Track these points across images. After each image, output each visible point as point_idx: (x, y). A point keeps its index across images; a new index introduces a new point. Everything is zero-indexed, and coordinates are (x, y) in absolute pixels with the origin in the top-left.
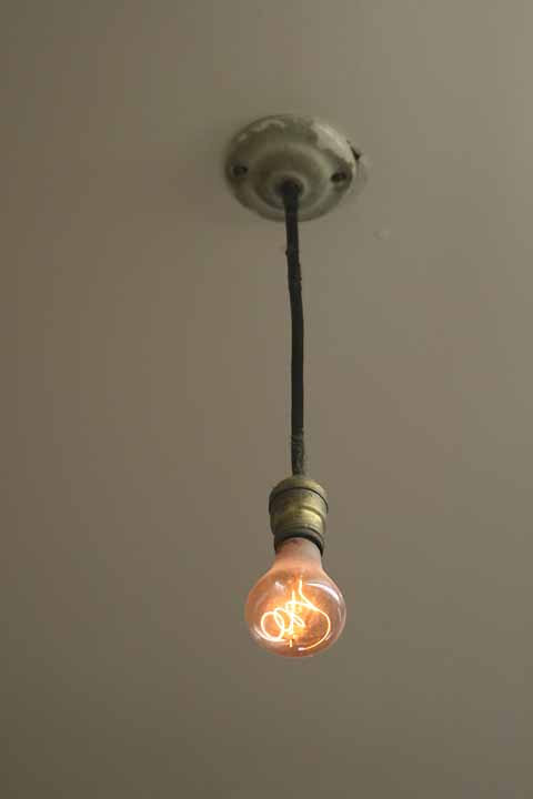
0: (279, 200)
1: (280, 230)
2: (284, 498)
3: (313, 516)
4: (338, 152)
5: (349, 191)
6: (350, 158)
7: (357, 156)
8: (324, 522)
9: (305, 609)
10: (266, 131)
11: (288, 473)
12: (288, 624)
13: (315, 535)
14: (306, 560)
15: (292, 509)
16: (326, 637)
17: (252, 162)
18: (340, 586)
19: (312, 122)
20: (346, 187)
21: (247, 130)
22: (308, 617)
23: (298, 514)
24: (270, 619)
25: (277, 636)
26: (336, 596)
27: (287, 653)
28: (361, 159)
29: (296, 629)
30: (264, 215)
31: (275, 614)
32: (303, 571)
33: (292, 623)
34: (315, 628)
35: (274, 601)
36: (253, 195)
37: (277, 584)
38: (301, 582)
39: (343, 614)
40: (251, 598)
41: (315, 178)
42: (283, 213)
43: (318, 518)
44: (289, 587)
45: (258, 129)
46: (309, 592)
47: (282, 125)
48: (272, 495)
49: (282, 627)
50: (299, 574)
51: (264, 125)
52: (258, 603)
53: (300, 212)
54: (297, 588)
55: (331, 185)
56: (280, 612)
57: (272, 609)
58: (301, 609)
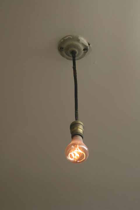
0: (71, 55)
1: (71, 62)
2: (74, 126)
3: (81, 130)
4: (85, 44)
5: (88, 53)
6: (87, 45)
7: (89, 45)
8: (83, 132)
10: (68, 39)
11: (74, 120)
12: (75, 155)
13: (81, 135)
14: (79, 140)
15: (76, 128)
16: (84, 159)
17: (64, 46)
18: (88, 147)
19: (78, 37)
20: (87, 52)
21: (63, 39)
22: (80, 154)
23: (77, 130)
24: (71, 155)
25: (72, 158)
26: (86, 149)
27: (75, 162)
28: (90, 45)
29: (77, 157)
30: (68, 59)
32: (78, 143)
33: (76, 155)
34: (82, 156)
35: (72, 150)
36: (65, 54)
37: (72, 146)
38: (78, 146)
39: (88, 152)
41: (79, 50)
42: (72, 58)
44: (75, 147)
45: (65, 39)
46: (80, 148)
47: (71, 37)
48: (71, 125)
49: (74, 157)
51: (67, 38)
52: (68, 151)
53: (76, 58)
54: (77, 147)
55: (83, 51)
56: (73, 153)
57: (71, 152)
58: (78, 152)
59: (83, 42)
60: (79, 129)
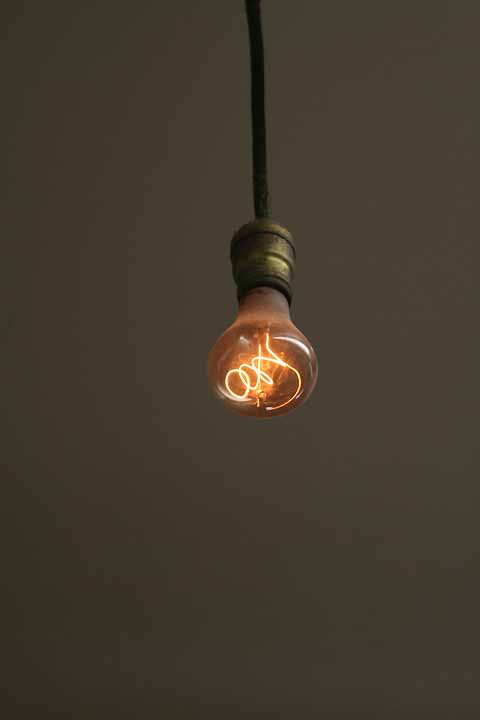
2: (248, 244)
3: (279, 263)
8: (291, 268)
9: (273, 364)
11: (250, 216)
12: (253, 379)
13: (283, 284)
14: (275, 312)
15: (256, 256)
16: (296, 395)
18: (311, 340)
22: (276, 373)
23: (263, 262)
24: (235, 377)
25: (241, 395)
27: (252, 413)
29: (263, 387)
31: (239, 371)
32: (270, 324)
33: (259, 381)
34: (284, 384)
35: (240, 356)
37: (242, 338)
38: (267, 335)
39: (314, 369)
40: (219, 354)
43: (284, 265)
44: (255, 342)
46: (277, 347)
49: (248, 387)
50: (266, 327)
52: (222, 359)
54: (263, 343)
56: (245, 369)
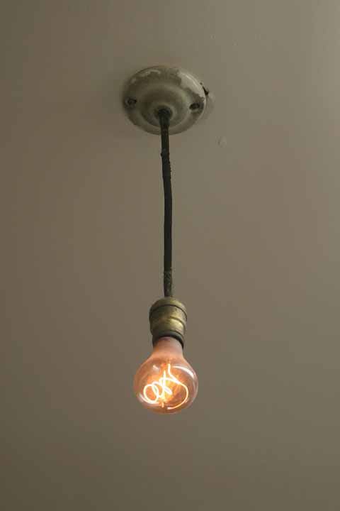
0: (157, 121)
1: (158, 140)
2: (159, 312)
3: (177, 323)
4: (197, 93)
5: (202, 114)
6: (202, 94)
7: (206, 93)
8: (184, 327)
9: (172, 383)
10: (149, 76)
11: (161, 296)
12: (161, 391)
13: (179, 335)
14: (173, 351)
15: (164, 318)
16: (185, 401)
17: (140, 96)
18: (195, 369)
19: (178, 71)
20: (199, 113)
21: (136, 76)
22: (174, 387)
23: (168, 322)
24: (150, 389)
25: (154, 400)
26: (192, 374)
27: (160, 411)
28: (209, 95)
29: (166, 395)
31: (153, 386)
32: (171, 358)
33: (163, 391)
34: (179, 395)
35: (153, 377)
36: (142, 119)
37: (154, 366)
38: (169, 365)
39: (196, 384)
40: (137, 375)
41: (180, 107)
42: (159, 129)
43: (180, 324)
44: (162, 368)
45: (143, 75)
46: (175, 372)
47: (159, 73)
48: (151, 310)
49: (157, 394)
50: (168, 360)
51: (148, 73)
52: (143, 377)
53: (170, 128)
54: (167, 369)
55: (190, 111)
56: (156, 385)
57: (151, 383)
58: (169, 383)
59: (189, 86)
60: (173, 321)
